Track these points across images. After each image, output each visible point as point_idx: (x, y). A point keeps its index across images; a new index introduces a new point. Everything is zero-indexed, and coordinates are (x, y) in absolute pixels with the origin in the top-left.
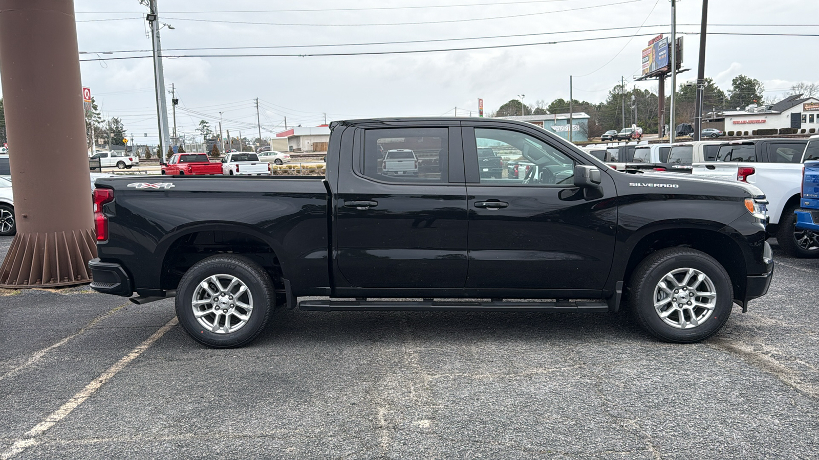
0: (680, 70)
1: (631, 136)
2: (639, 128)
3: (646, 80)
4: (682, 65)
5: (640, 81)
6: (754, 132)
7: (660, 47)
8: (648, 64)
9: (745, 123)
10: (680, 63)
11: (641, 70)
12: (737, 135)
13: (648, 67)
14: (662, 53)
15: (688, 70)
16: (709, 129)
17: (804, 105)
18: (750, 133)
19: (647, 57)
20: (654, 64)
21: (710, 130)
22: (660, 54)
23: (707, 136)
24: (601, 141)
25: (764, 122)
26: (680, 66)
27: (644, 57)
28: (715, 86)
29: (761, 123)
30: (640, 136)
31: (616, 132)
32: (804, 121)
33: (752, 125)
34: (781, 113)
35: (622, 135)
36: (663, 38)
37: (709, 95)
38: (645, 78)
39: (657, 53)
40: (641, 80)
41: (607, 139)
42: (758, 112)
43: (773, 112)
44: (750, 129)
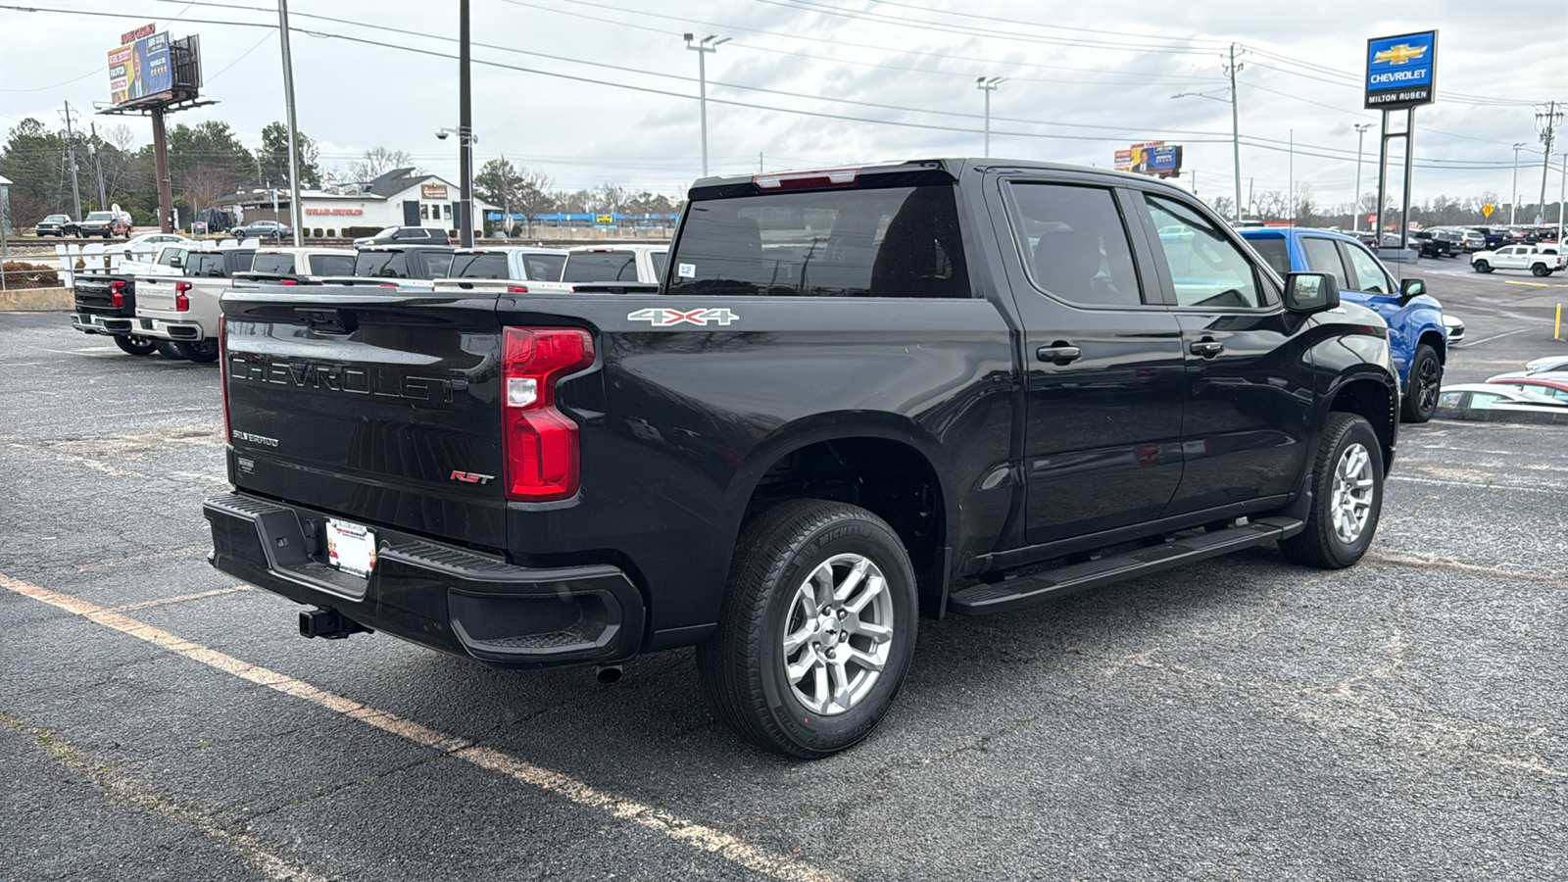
0: (197, 101)
1: (112, 228)
2: (124, 213)
3: (122, 114)
4: (200, 91)
5: (109, 116)
6: (345, 232)
7: (150, 50)
8: (124, 81)
9: (326, 213)
10: (197, 88)
11: (109, 92)
12: (316, 235)
13: (127, 88)
14: (157, 62)
15: (212, 103)
16: (265, 222)
17: (423, 187)
18: (338, 234)
19: (122, 68)
20: (138, 84)
21: (267, 224)
22: (152, 64)
23: (264, 235)
24: (36, 235)
25: (360, 213)
26: (196, 93)
27: (112, 67)
28: (234, 139)
29: (355, 214)
30: (129, 228)
31: (68, 218)
32: (424, 215)
33: (339, 218)
34: (386, 200)
35: (90, 226)
36: (156, 33)
37: (224, 155)
38: (121, 110)
39: (145, 62)
40: (112, 113)
41: (50, 233)
42: (346, 194)
43: (373, 196)
44: (338, 225)
